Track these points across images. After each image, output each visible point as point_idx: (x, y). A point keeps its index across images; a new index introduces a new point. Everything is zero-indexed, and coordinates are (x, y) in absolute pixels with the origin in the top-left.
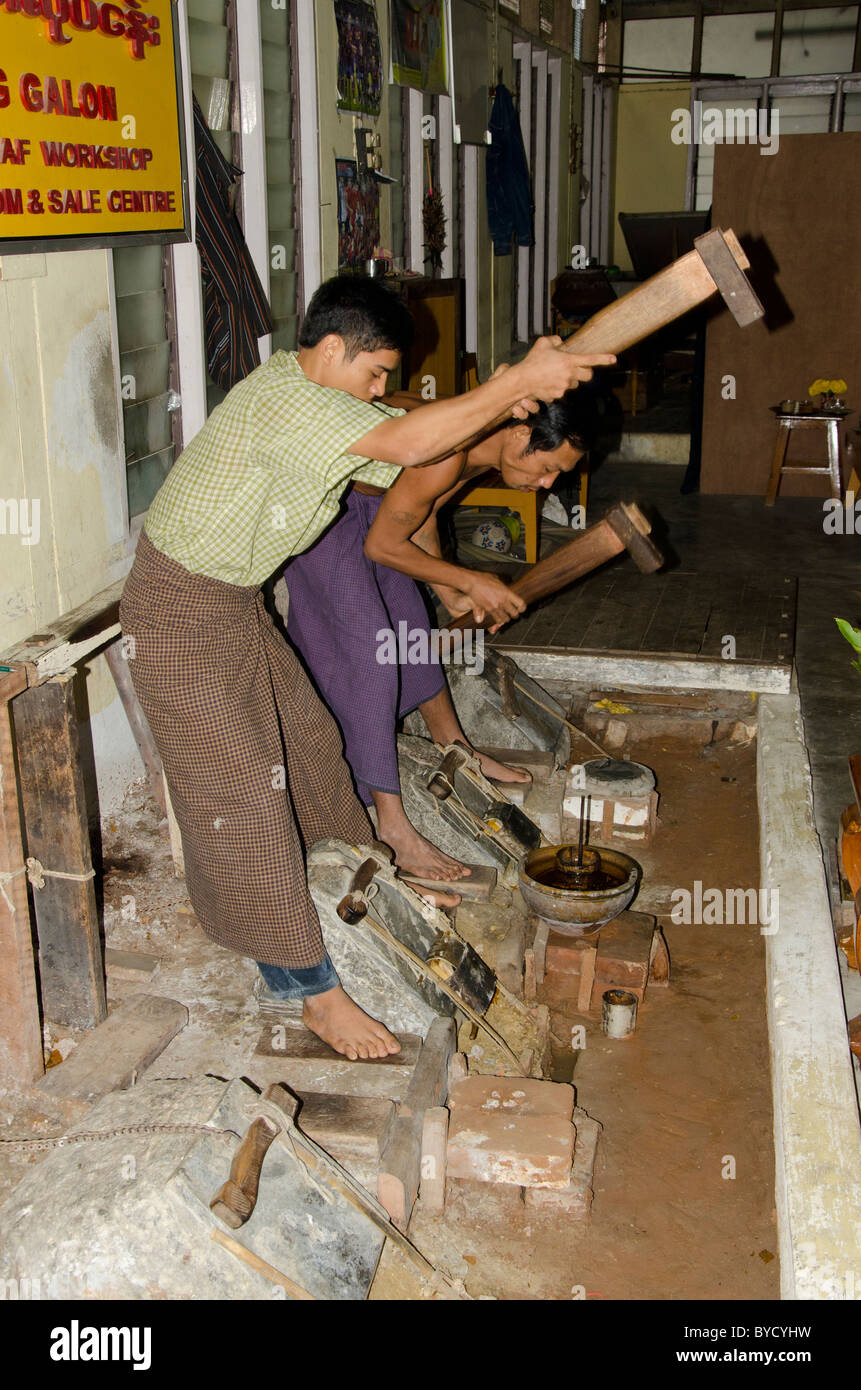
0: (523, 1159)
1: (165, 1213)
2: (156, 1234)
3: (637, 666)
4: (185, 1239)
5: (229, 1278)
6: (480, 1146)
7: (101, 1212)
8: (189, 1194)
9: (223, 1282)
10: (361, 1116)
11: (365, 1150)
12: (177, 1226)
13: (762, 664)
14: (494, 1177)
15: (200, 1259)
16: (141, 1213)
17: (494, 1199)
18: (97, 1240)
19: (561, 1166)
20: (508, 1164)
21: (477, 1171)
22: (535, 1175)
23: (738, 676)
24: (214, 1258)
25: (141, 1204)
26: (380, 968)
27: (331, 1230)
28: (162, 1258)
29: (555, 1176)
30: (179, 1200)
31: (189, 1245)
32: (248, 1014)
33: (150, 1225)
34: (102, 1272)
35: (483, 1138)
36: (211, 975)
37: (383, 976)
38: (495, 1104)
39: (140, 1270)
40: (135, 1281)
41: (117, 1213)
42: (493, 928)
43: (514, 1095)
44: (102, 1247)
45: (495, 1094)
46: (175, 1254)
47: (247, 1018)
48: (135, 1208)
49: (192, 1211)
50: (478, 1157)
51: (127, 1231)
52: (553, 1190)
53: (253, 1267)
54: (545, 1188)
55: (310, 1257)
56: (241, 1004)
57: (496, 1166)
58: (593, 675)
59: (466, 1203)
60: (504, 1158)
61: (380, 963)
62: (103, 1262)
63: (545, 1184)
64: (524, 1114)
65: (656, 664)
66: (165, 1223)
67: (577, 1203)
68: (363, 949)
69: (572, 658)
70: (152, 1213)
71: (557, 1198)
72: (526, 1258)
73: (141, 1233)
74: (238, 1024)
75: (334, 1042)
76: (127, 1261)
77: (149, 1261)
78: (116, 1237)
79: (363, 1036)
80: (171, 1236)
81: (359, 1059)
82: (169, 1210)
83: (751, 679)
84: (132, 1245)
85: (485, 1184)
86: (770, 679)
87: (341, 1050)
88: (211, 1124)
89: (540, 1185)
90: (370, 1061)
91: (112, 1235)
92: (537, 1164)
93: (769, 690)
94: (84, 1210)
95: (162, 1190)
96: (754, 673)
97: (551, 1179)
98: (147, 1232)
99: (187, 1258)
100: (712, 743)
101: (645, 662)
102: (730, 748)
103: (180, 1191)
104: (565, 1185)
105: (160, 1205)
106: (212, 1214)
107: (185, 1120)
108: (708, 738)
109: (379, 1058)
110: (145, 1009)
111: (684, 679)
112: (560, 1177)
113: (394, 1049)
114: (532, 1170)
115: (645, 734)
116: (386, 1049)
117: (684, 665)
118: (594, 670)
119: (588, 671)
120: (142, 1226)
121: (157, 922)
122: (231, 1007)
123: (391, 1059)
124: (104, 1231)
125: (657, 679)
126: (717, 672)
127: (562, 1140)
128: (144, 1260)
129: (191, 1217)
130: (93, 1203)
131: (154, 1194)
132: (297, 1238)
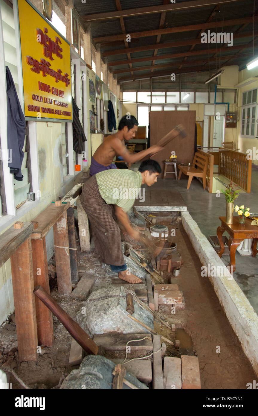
0: (173, 298)
1: (117, 312)
2: (116, 317)
3: (157, 207)
4: (122, 317)
5: (131, 324)
6: (164, 297)
7: (104, 313)
8: (122, 308)
9: (130, 325)
10: (142, 293)
11: (145, 299)
12: (120, 315)
13: (181, 206)
14: (167, 303)
15: (125, 321)
16: (113, 313)
17: (167, 307)
18: (105, 319)
19: (180, 299)
20: (170, 300)
21: (164, 302)
22: (176, 301)
23: (177, 208)
24: (128, 320)
25: (113, 311)
26: (134, 265)
27: (146, 314)
28: (118, 321)
29: (179, 301)
30: (120, 310)
31: (123, 318)
32: (107, 277)
33: (115, 315)
34: (106, 325)
35: (164, 296)
36: (96, 270)
37: (134, 267)
38: (163, 289)
39: (114, 324)
40: (113, 326)
41: (108, 313)
42: (148, 258)
43: (167, 287)
44: (106, 320)
45: (163, 287)
46: (121, 320)
47: (107, 278)
48: (111, 312)
49: (123, 312)
50: (164, 299)
51: (111, 317)
52: (179, 304)
53: (136, 321)
54: (177, 304)
55: (144, 319)
56: (105, 275)
57: (168, 301)
58: (148, 210)
59: (162, 308)
60: (169, 299)
61: (133, 264)
62: (107, 323)
63: (177, 303)
64: (170, 290)
65: (161, 207)
66: (118, 314)
67: (184, 306)
68: (130, 262)
69: (144, 206)
70: (115, 313)
71: (179, 305)
72: (176, 317)
73: (113, 317)
74: (105, 279)
75: (128, 280)
76: (111, 323)
77: (116, 322)
78: (109, 318)
79: (134, 279)
80: (119, 317)
81: (134, 283)
82: (118, 312)
83: (179, 209)
84: (112, 319)
85: (165, 304)
86: (183, 208)
87: (130, 282)
88: (120, 295)
89: (176, 303)
90: (136, 283)
91: (108, 318)
92: (176, 299)
93: (183, 211)
94: (100, 313)
95: (116, 308)
96: (180, 208)
97: (178, 302)
98: (115, 316)
99: (123, 321)
100: (173, 222)
101: (159, 207)
102: (177, 222)
103: (120, 308)
104: (181, 303)
105: (116, 311)
106: (127, 312)
107: (115, 294)
108: (172, 221)
109: (138, 283)
110: (88, 277)
111: (166, 210)
112: (180, 301)
113: (141, 281)
114: (175, 300)
115: (159, 221)
116: (139, 281)
117: (166, 207)
118: (148, 209)
119: (147, 209)
120: (113, 315)
121: (80, 261)
122: (103, 276)
123: (141, 283)
124: (106, 317)
125: (161, 210)
126: (173, 208)
127: (179, 294)
128: (115, 322)
129: (122, 313)
130: (102, 312)
131: (115, 309)
132: (141, 316)
